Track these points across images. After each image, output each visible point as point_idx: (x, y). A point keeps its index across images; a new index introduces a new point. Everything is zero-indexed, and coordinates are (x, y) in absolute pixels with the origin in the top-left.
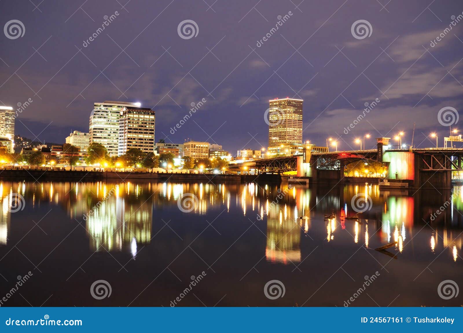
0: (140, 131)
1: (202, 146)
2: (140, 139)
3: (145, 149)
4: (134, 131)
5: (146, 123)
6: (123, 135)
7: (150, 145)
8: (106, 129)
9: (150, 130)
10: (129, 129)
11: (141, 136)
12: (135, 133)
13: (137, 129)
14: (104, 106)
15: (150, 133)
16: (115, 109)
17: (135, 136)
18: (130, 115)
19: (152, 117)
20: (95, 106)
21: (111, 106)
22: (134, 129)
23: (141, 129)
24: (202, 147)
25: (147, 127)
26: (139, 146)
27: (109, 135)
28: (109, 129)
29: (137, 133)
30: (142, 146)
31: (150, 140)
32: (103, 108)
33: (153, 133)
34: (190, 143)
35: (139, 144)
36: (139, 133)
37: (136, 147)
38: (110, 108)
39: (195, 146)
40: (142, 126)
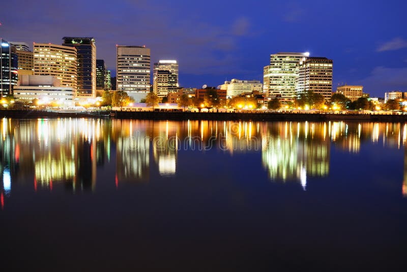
0: (320, 78)
1: (356, 89)
2: (320, 85)
3: (324, 94)
4: (315, 78)
5: (324, 71)
6: (304, 82)
7: (329, 90)
8: (281, 77)
9: (329, 77)
10: (311, 76)
11: (321, 82)
12: (316, 79)
13: (317, 76)
14: (278, 57)
15: (329, 80)
16: (288, 59)
17: (316, 82)
18: (311, 65)
19: (330, 65)
20: (271, 57)
21: (285, 57)
22: (315, 76)
23: (321, 75)
24: (356, 91)
25: (326, 74)
26: (319, 91)
27: (284, 82)
28: (283, 77)
29: (317, 79)
30: (322, 91)
31: (329, 85)
32: (278, 59)
33: (331, 80)
34: (346, 87)
35: (319, 90)
36: (320, 79)
37: (317, 92)
38: (284, 59)
39: (349, 90)
40: (322, 74)
